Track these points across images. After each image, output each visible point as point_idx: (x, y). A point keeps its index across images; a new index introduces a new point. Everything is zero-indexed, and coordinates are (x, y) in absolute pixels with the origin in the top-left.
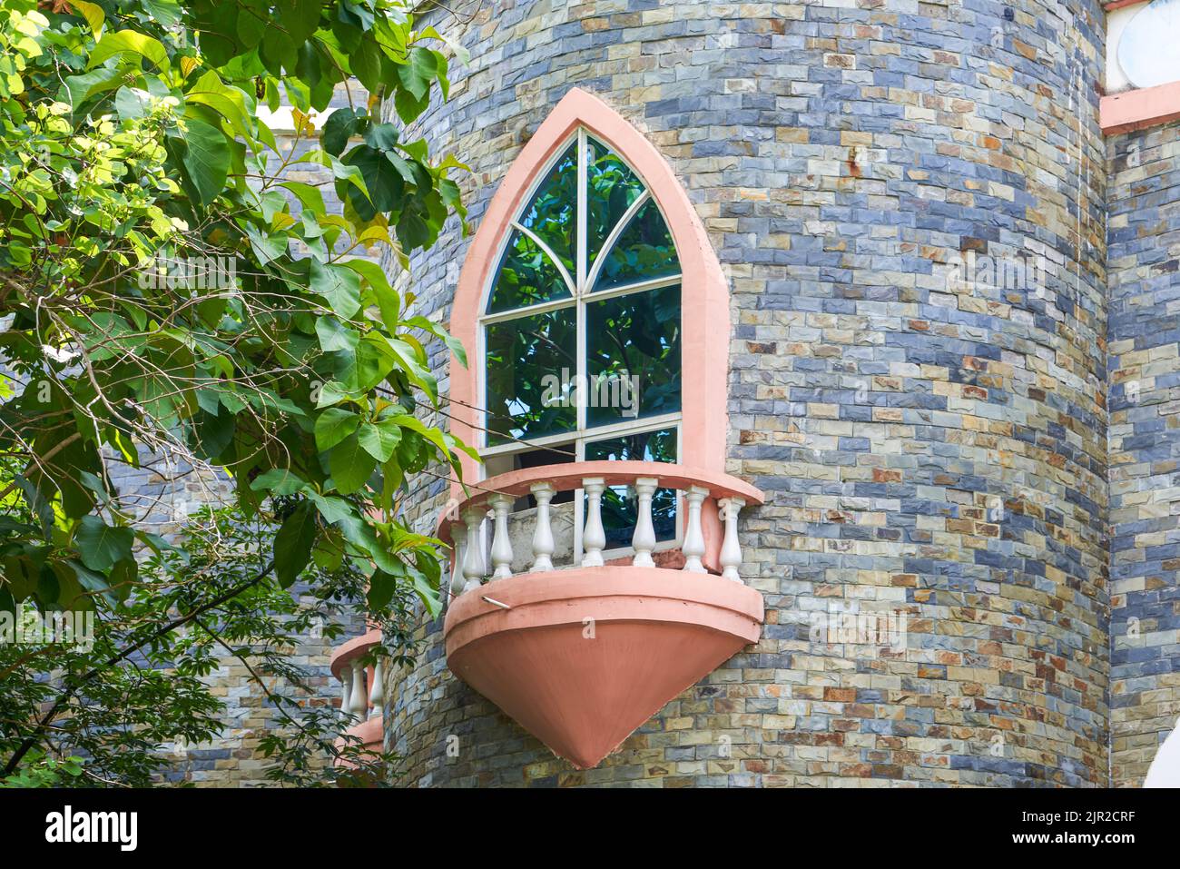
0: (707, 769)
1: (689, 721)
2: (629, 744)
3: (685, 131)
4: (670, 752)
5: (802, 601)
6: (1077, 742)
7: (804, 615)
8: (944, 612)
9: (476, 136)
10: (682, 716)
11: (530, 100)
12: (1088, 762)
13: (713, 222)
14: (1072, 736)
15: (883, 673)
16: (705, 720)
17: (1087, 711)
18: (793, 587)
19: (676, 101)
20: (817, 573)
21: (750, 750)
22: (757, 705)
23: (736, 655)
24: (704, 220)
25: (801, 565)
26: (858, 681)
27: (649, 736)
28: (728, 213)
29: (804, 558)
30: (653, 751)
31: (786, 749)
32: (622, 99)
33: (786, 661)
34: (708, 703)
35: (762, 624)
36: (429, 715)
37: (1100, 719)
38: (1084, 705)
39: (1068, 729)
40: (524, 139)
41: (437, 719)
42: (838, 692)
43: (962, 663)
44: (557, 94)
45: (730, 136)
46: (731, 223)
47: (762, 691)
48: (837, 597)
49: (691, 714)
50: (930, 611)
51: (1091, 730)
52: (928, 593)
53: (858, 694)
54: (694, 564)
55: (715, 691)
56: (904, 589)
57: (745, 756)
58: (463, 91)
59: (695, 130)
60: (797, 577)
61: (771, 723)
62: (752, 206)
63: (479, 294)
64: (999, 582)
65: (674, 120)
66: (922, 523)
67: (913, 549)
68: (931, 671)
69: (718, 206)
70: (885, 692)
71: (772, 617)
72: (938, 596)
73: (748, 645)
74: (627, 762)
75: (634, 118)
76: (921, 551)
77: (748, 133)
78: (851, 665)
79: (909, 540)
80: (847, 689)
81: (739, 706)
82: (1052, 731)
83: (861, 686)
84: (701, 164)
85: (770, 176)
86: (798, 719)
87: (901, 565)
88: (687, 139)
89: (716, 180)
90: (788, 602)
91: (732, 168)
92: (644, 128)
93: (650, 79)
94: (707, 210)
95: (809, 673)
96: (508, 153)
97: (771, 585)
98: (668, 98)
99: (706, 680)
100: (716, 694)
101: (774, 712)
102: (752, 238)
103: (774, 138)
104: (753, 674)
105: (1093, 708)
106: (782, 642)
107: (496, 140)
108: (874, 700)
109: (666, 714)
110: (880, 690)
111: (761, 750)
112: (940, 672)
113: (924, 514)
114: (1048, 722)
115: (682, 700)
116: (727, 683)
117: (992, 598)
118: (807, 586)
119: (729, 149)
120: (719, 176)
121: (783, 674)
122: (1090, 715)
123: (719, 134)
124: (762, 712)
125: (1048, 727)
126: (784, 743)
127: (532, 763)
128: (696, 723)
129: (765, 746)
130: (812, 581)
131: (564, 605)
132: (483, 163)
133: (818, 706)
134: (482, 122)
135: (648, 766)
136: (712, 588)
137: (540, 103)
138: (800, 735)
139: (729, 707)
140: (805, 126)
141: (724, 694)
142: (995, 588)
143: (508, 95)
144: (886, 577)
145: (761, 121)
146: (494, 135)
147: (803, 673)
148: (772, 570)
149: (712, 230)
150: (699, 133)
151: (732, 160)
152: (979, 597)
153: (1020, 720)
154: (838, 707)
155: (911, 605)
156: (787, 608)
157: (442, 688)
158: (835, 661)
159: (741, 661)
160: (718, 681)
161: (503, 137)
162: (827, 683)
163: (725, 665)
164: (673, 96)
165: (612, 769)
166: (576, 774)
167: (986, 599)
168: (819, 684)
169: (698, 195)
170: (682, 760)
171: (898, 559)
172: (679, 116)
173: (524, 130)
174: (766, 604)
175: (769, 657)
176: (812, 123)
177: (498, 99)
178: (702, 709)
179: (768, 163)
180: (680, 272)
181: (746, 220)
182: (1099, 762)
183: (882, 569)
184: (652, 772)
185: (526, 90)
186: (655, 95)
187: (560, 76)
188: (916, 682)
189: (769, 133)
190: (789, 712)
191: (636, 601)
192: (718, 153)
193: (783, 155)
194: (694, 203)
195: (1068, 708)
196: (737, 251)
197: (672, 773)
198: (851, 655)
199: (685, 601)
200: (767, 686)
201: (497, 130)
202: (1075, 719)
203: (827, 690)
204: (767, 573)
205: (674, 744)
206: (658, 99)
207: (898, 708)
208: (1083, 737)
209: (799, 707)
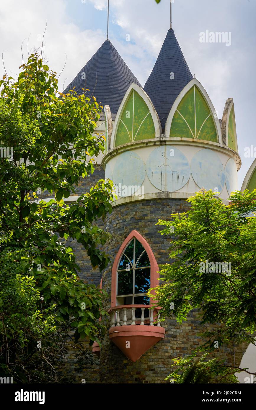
0: (155, 364)
1: (151, 354)
2: (141, 358)
3: (152, 239)
4: (148, 360)
5: (172, 330)
6: (226, 355)
7: (172, 332)
8: (198, 331)
9: (118, 235)
10: (150, 352)
11: (126, 230)
12: (229, 359)
13: (156, 256)
14: (225, 354)
15: (187, 344)
16: (154, 354)
17: (228, 348)
18: (170, 327)
19: (150, 233)
20: (175, 324)
21: (162, 360)
22: (164, 351)
23: (160, 340)
24: (155, 256)
25: (172, 322)
26: (182, 346)
27: (145, 356)
28: (159, 254)
29: (172, 321)
30: (145, 359)
31: (169, 360)
32: (141, 233)
33: (169, 342)
34: (155, 350)
35: (165, 334)
36: (107, 347)
37: (232, 349)
38: (228, 347)
39: (224, 353)
40: (126, 237)
41: (108, 348)
42: (178, 348)
43: (202, 341)
44: (131, 230)
45: (159, 240)
46: (159, 256)
47: (165, 348)
48: (178, 329)
49: (152, 352)
50: (196, 331)
51: (230, 352)
52: (195, 327)
53: (182, 348)
54: (152, 324)
55: (156, 348)
56: (191, 327)
57: (161, 361)
58: (116, 226)
59: (153, 239)
60: (171, 325)
61: (166, 354)
62: (163, 253)
63: (117, 266)
64: (209, 324)
65: (150, 237)
66: (194, 313)
67: (192, 319)
68: (196, 343)
69: (157, 253)
70: (187, 348)
71: (167, 333)
72: (197, 328)
73: (162, 339)
74: (141, 361)
75: (143, 236)
76: (194, 319)
77: (162, 240)
78: (181, 342)
79: (192, 317)
80: (180, 347)
81: (161, 351)
82: (221, 354)
83: (183, 347)
84: (154, 245)
85: (166, 247)
86: (171, 354)
87: (190, 322)
88: (152, 240)
89: (157, 248)
90: (169, 330)
91: (160, 246)
92: (145, 238)
93: (146, 229)
94: (155, 254)
95: (173, 344)
96: (123, 239)
97: (166, 326)
98: (149, 233)
99: (155, 345)
100: (157, 348)
101: (167, 352)
102: (163, 259)
103: (167, 241)
104: (163, 344)
105: (230, 347)
106: (168, 338)
107: (121, 236)
108: (185, 350)
109: (148, 352)
110: (186, 347)
111: (164, 360)
112: (198, 343)
113: (194, 311)
114: (220, 352)
115: (150, 349)
116: (158, 346)
117: (208, 327)
118: (173, 327)
119: (159, 243)
120: (157, 247)
121: (169, 344)
122: (229, 349)
123: (157, 240)
124: (165, 352)
125: (220, 353)
126: (169, 358)
127: (124, 360)
128: (153, 354)
129: (165, 359)
130: (174, 326)
131: (128, 332)
132: (119, 240)
133: (175, 351)
134: (119, 233)
135: (144, 363)
136: (155, 329)
137: (128, 231)
138: (172, 357)
139: (159, 351)
140: (172, 238)
141: (158, 348)
142: (208, 325)
143: (123, 229)
144: (187, 324)
145: (165, 238)
146: (120, 235)
147: (172, 344)
148: (167, 323)
149: (156, 258)
150: (154, 239)
151: (159, 245)
152: (205, 327)
153: (214, 352)
154: (178, 351)
155: (192, 330)
156: (169, 331)
157: (109, 342)
158: (178, 342)
159: (161, 342)
160: (157, 345)
161: (122, 236)
162: (176, 346)
163: (158, 342)
164: (150, 232)
165: (138, 363)
166: (132, 363)
167: (207, 328)
168: (175, 346)
169: (154, 251)
170: (150, 362)
171: (190, 321)
172: (151, 236)
173: (125, 236)
174: (165, 330)
175: (166, 341)
176: (173, 238)
177: (121, 229)
178: (154, 351)
179: (166, 245)
180: (150, 266)
181: (162, 256)
182: (232, 359)
183: (187, 323)
184: (145, 364)
185: (126, 228)
186: (147, 232)
187: (131, 227)
188: (193, 346)
189: (166, 240)
190: (170, 352)
191: (141, 332)
192: (157, 243)
193: (168, 244)
194: (153, 252)
195: (224, 348)
196: (160, 262)
197: (149, 364)
198: (181, 340)
199: (150, 332)
200: (166, 347)
201: (121, 235)
202: (226, 350)
203: (176, 347)
204: (166, 324)
205: (149, 358)
206: (147, 233)
207: (190, 351)
208: (228, 354)
209: (171, 351)
